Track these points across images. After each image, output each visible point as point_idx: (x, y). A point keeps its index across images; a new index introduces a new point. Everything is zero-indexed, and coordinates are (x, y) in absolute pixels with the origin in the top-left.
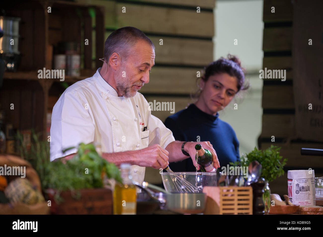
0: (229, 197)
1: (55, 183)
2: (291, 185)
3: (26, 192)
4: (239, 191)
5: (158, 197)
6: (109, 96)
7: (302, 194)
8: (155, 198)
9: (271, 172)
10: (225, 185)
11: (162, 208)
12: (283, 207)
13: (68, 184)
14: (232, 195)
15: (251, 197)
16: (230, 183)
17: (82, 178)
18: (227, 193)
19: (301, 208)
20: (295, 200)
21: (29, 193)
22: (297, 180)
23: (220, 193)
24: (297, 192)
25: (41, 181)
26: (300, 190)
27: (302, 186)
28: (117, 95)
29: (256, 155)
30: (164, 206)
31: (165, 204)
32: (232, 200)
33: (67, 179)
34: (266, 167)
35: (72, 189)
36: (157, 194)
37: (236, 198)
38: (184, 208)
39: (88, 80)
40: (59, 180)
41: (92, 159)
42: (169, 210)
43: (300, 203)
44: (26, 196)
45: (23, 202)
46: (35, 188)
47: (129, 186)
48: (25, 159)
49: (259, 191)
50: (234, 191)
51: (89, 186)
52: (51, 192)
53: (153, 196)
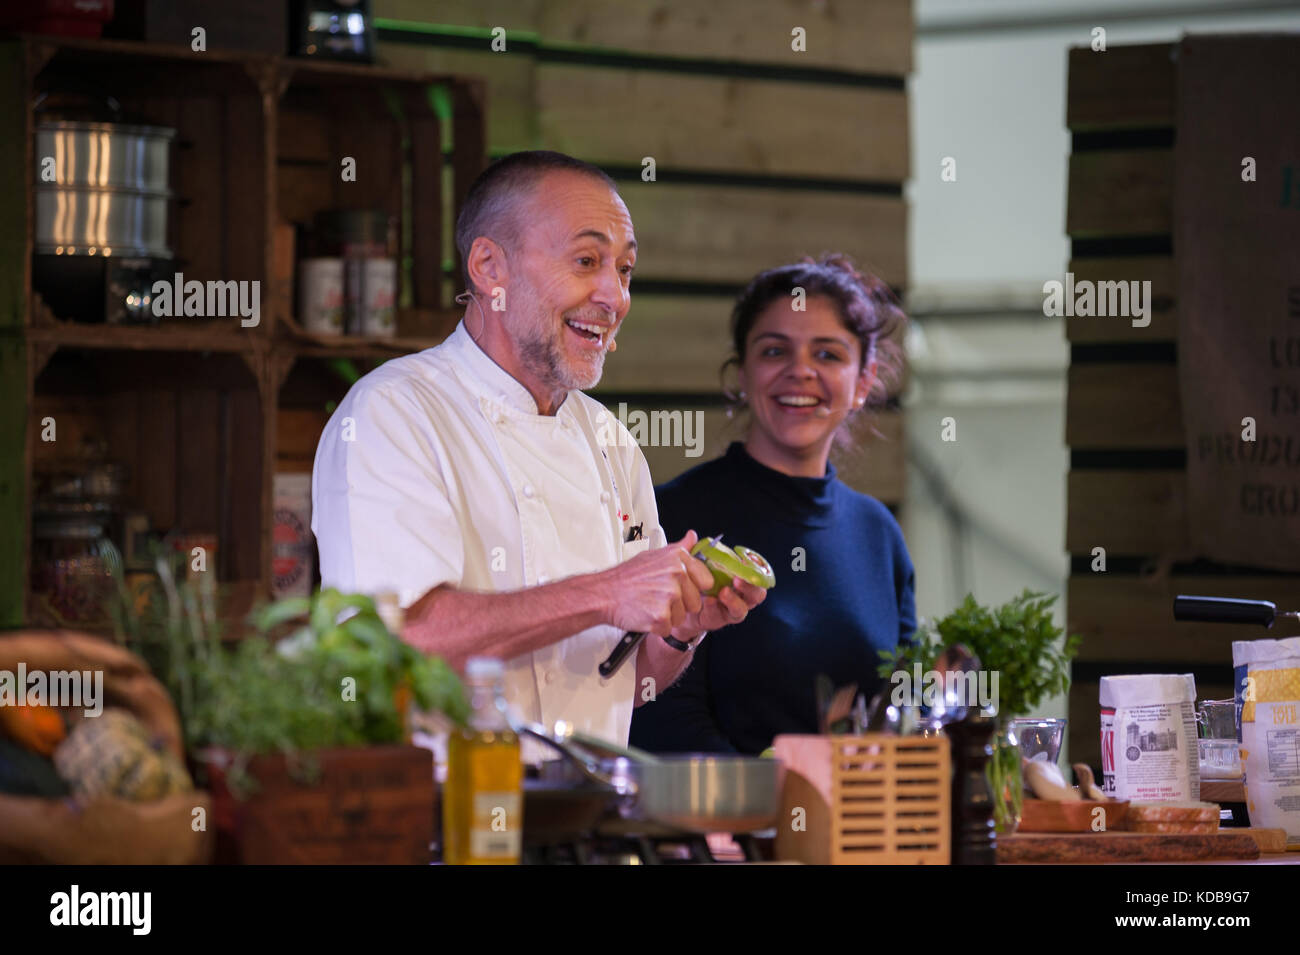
0: (866, 772)
1: (230, 728)
2: (1111, 729)
3: (127, 760)
4: (900, 749)
5: (611, 773)
6: (508, 414)
7: (1151, 759)
8: (601, 776)
9: (1022, 683)
10: (850, 730)
11: (625, 812)
12: (1069, 805)
13: (272, 730)
14: (878, 766)
15: (944, 771)
16: (869, 724)
17: (326, 711)
18: (859, 758)
19: (1136, 811)
20: (1126, 780)
21: (137, 764)
22: (1131, 712)
23: (832, 760)
24: (1133, 753)
25: (182, 719)
26: (1143, 747)
27: (1149, 731)
28: (535, 409)
29: (972, 623)
30: (632, 806)
31: (635, 797)
32: (878, 782)
33: (270, 713)
34: (1006, 664)
35: (287, 746)
36: (606, 765)
37: (890, 774)
38: (702, 812)
39: (428, 357)
40: (244, 717)
41: (362, 644)
42: (650, 821)
43: (1142, 793)
44: (127, 773)
45: (119, 792)
46: (158, 747)
47: (499, 735)
48: (129, 645)
49: (975, 751)
50: (882, 749)
51: (350, 737)
52: (218, 758)
53: (591, 770)
